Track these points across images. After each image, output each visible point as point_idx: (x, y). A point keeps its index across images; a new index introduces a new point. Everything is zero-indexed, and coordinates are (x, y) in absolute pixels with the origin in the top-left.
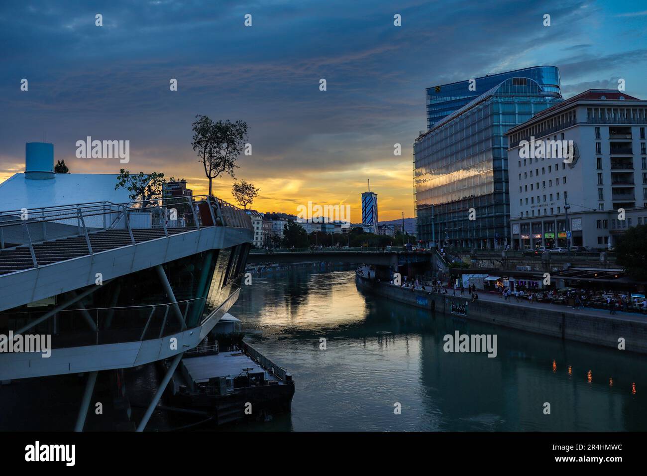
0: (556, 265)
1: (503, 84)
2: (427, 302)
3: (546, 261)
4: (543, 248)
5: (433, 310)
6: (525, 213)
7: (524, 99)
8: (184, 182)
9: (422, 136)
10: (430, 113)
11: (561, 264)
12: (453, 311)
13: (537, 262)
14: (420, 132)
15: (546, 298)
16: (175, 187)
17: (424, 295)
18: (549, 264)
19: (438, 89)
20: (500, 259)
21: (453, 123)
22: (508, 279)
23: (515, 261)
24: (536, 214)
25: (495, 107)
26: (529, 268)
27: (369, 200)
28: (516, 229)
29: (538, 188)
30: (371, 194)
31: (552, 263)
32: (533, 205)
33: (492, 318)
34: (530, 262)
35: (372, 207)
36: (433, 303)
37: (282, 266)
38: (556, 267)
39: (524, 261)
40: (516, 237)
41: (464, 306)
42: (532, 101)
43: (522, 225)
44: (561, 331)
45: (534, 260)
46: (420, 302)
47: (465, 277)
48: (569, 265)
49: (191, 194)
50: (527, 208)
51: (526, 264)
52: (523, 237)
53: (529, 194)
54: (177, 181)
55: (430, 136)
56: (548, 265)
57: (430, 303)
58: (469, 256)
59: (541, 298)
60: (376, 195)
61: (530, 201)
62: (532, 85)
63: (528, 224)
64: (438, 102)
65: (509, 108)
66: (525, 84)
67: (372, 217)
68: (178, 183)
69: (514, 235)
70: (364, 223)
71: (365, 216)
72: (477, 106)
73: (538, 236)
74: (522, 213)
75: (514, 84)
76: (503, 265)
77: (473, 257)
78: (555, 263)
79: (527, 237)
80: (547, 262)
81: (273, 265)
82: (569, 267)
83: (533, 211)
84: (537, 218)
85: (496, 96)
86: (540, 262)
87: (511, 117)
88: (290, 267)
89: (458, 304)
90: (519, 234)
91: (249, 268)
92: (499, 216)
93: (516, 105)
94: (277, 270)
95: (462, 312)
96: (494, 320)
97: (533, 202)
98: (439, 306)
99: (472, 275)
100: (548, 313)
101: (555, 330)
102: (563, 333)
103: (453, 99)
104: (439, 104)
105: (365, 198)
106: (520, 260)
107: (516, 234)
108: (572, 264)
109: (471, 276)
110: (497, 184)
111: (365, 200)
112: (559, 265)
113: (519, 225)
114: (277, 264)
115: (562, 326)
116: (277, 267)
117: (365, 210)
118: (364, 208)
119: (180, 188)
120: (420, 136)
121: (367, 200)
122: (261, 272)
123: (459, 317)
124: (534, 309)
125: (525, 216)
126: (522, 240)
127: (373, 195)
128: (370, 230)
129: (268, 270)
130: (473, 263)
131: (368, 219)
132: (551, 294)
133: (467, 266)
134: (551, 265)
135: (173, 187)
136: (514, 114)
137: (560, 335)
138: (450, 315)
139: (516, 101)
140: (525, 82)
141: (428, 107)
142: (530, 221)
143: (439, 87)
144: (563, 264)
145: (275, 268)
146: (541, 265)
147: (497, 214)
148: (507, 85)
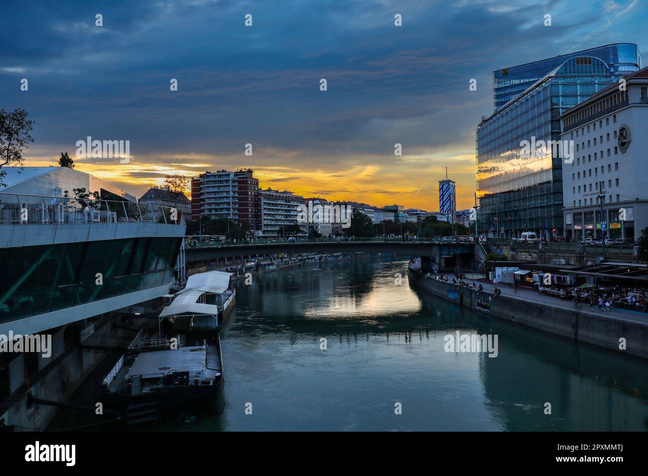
0: (590, 259)
1: (566, 65)
2: (456, 296)
3: (579, 254)
4: (589, 240)
5: (461, 305)
6: (577, 202)
7: (589, 79)
8: (250, 172)
9: (485, 121)
10: (497, 97)
11: (594, 258)
12: (478, 306)
13: (572, 255)
14: (483, 118)
15: (569, 295)
16: (241, 176)
17: (453, 288)
18: (583, 257)
19: (505, 72)
20: (537, 251)
21: (514, 107)
22: (537, 273)
23: (551, 254)
24: (588, 203)
25: (554, 89)
26: (563, 261)
27: (446, 188)
28: (568, 219)
29: (590, 174)
30: (448, 182)
31: (586, 257)
32: (585, 193)
33: (512, 315)
34: (565, 255)
35: (450, 195)
36: (462, 297)
37: (344, 256)
38: (590, 261)
39: (560, 254)
40: (569, 228)
41: (487, 301)
42: (596, 81)
43: (575, 215)
44: (574, 332)
45: (568, 253)
46: (451, 296)
47: (499, 271)
48: (602, 259)
49: (257, 183)
50: (579, 196)
51: (562, 258)
52: (576, 227)
53: (582, 182)
54: (243, 170)
55: (491, 121)
56: (581, 258)
57: (459, 297)
58: (508, 247)
59: (563, 295)
60: (454, 182)
61: (582, 188)
62: (598, 64)
63: (580, 214)
64: (506, 85)
65: (570, 90)
66: (590, 62)
67: (450, 205)
68: (244, 172)
69: (567, 225)
70: (442, 212)
71: (443, 205)
72: (537, 88)
73: (590, 227)
74: (575, 201)
75: (578, 63)
76: (540, 258)
77: (513, 249)
78: (589, 257)
79: (580, 228)
80: (581, 255)
81: (335, 254)
82: (602, 261)
83: (586, 200)
84: (589, 207)
85: (557, 77)
86: (574, 255)
87: (572, 99)
88: (353, 256)
89: (482, 299)
90: (571, 225)
91: (309, 257)
92: (557, 205)
93: (578, 86)
94: (339, 259)
95: (486, 307)
96: (513, 317)
97: (585, 190)
98: (467, 301)
99: (507, 268)
100: (562, 311)
101: (567, 330)
102: (576, 334)
103: (522, 81)
104: (507, 87)
105: (443, 186)
106: (556, 253)
107: (568, 225)
108: (605, 258)
109: (505, 269)
110: (557, 171)
111: (442, 188)
112: (593, 259)
113: (572, 214)
114: (340, 254)
115: (576, 327)
116: (339, 256)
117: (443, 198)
118: (442, 196)
119: (246, 178)
120: (483, 121)
121: (444, 189)
122: (322, 261)
123: (483, 312)
124: (550, 307)
125: (577, 205)
126: (576, 230)
127: (451, 183)
128: (447, 219)
129: (330, 259)
130: (513, 255)
131: (445, 208)
132: (577, 291)
133: (505, 258)
134: (585, 259)
135: (239, 176)
136: (576, 96)
137: (573, 337)
138: (476, 310)
139: (578, 82)
140: (590, 61)
141: (496, 91)
142: (583, 211)
143: (507, 69)
144: (596, 258)
145: (337, 256)
146: (575, 258)
147: (556, 203)
148: (570, 65)
